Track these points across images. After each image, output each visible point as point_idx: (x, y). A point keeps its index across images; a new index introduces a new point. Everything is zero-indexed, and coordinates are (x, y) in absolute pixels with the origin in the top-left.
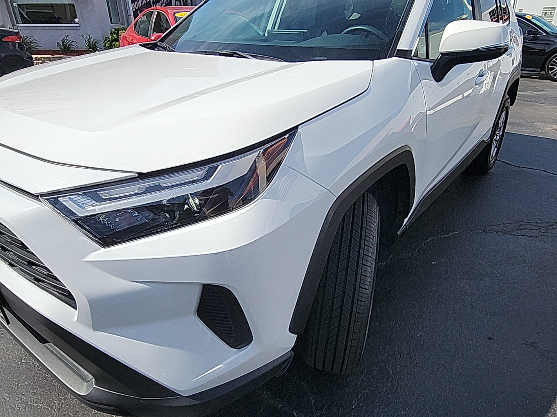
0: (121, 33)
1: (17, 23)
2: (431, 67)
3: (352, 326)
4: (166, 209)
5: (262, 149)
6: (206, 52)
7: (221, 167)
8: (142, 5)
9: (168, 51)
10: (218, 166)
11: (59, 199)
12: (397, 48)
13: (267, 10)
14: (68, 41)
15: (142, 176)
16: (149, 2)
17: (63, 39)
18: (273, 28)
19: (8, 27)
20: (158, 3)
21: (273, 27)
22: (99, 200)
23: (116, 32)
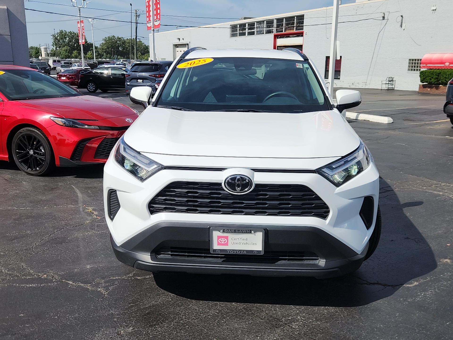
11: (322, 170)
15: (343, 157)
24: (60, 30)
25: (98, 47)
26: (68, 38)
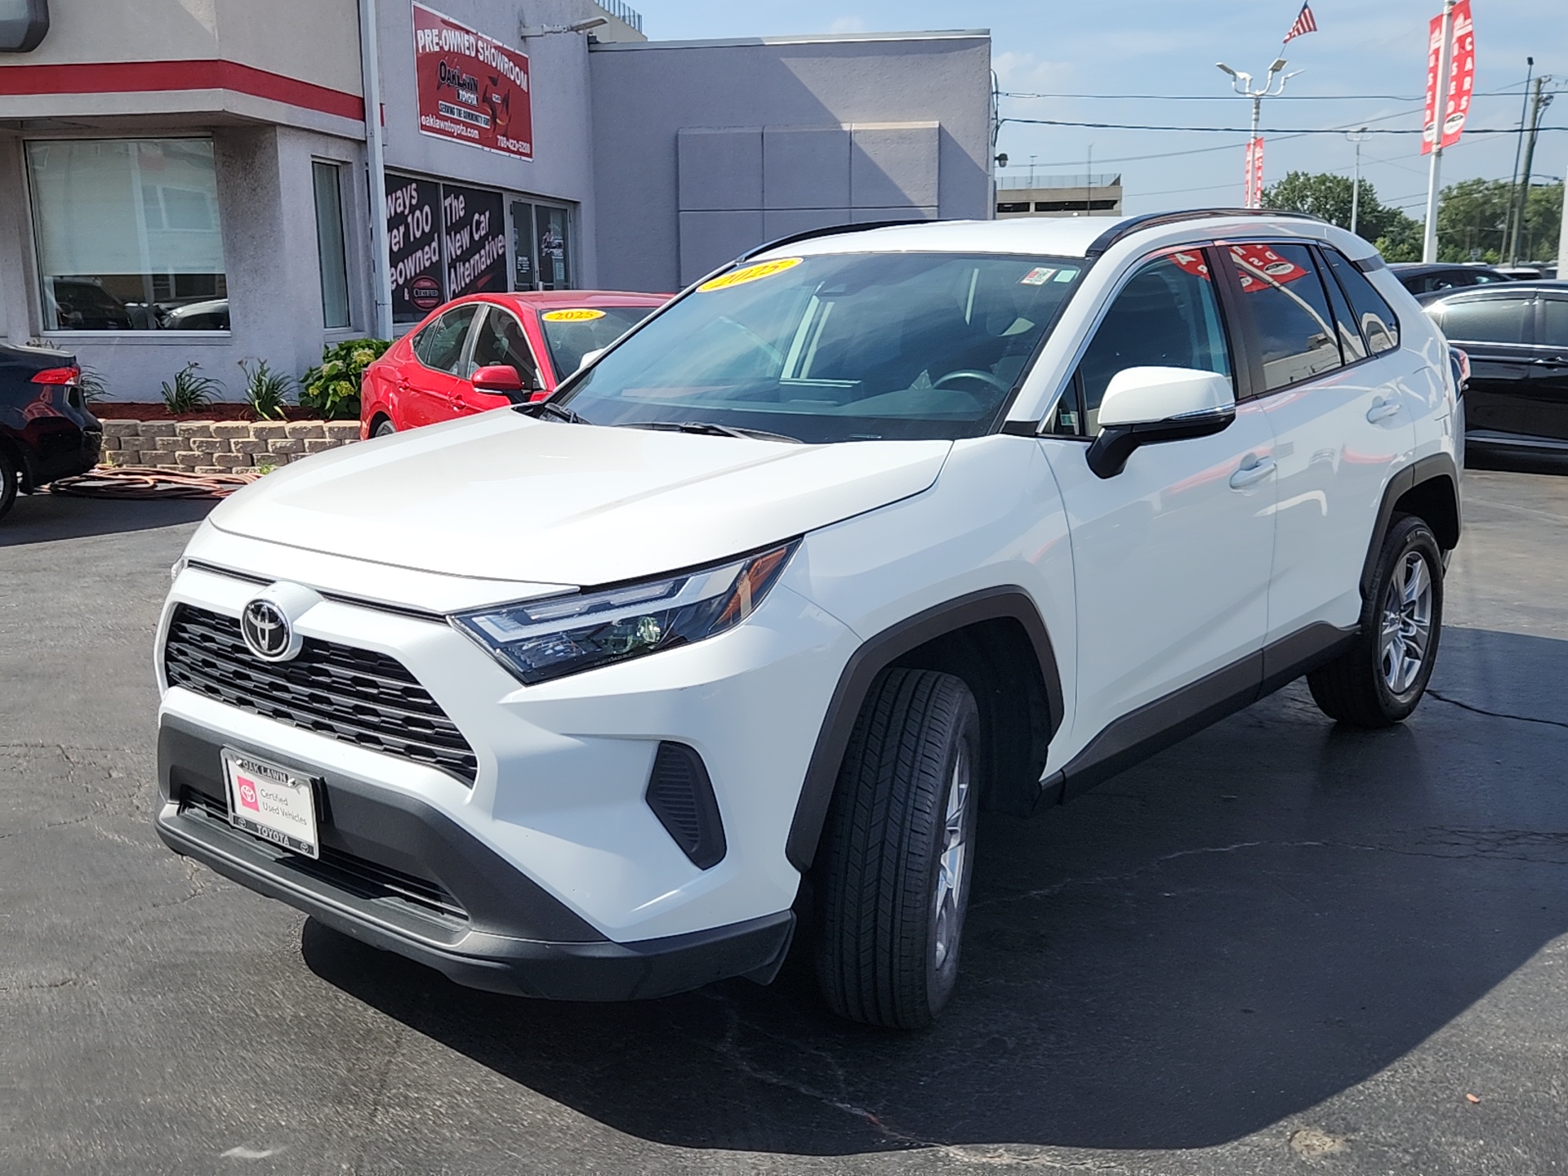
0: (359, 355)
1: (45, 329)
2: (1087, 452)
3: (901, 879)
4: (616, 631)
5: (748, 560)
6: (653, 425)
7: (692, 580)
8: (418, 271)
9: (574, 422)
10: (687, 579)
11: (474, 619)
12: (1007, 419)
13: (784, 333)
14: (193, 380)
15: (585, 590)
16: (437, 261)
17: (182, 374)
18: (796, 375)
19: (20, 342)
20: (464, 265)
21: (797, 372)
22: (527, 621)
23: (343, 353)
24: (1291, 173)
25: (1417, 221)
26: (1310, 200)
